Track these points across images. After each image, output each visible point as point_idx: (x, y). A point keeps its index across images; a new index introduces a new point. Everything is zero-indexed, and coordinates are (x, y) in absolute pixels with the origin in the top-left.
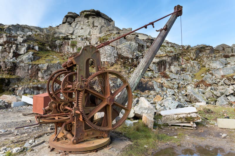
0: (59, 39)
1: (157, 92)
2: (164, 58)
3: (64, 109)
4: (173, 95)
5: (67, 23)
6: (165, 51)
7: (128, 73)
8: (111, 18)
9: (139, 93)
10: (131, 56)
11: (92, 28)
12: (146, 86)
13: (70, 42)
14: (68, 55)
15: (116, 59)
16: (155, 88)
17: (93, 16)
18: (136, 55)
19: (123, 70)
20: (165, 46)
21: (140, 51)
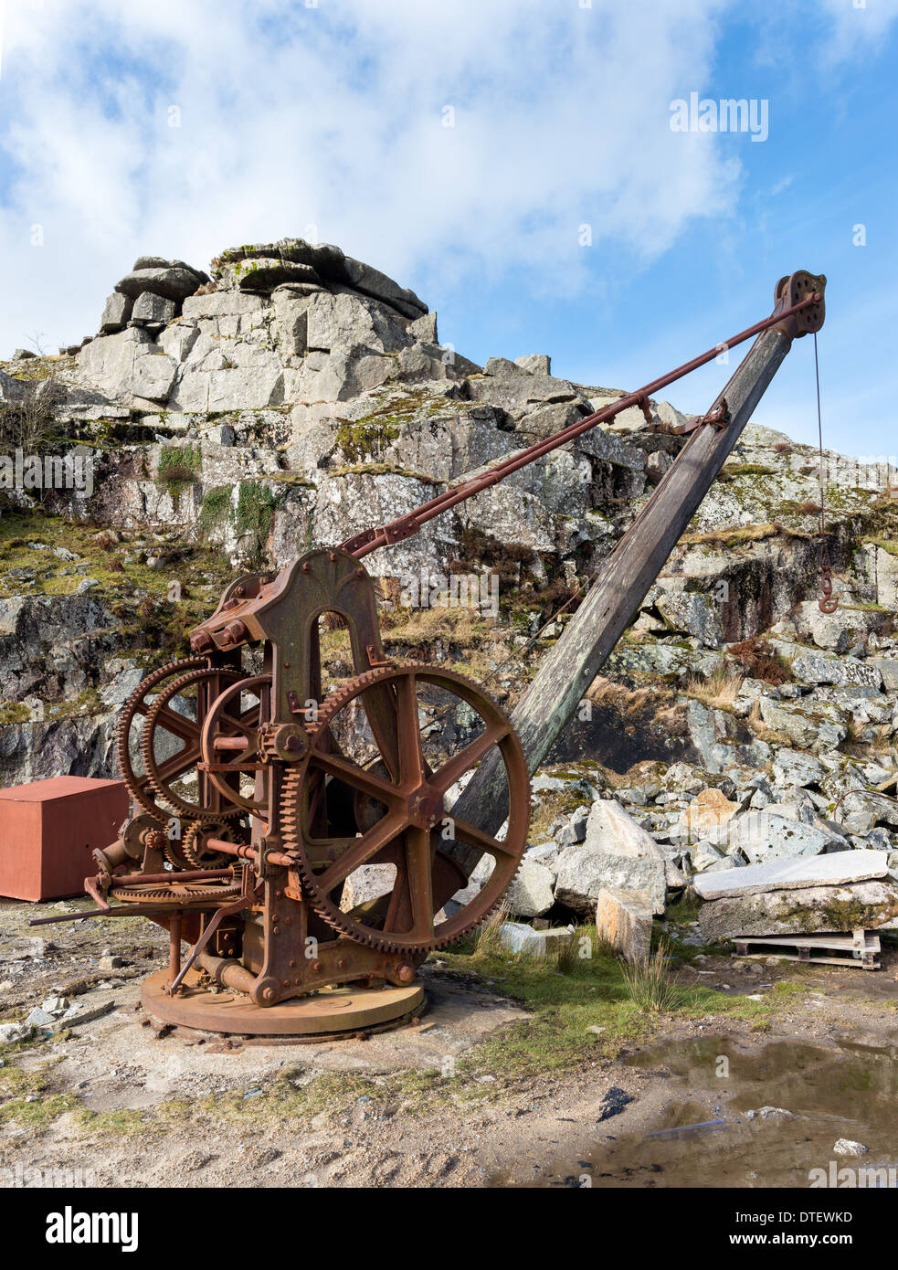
0: (84, 437)
1: (712, 770)
2: (759, 552)
3: (202, 853)
4: (814, 787)
5: (131, 332)
6: (767, 505)
7: (529, 652)
8: (412, 295)
9: (592, 781)
10: (542, 543)
11: (296, 361)
12: (640, 732)
13: (155, 453)
14: (142, 538)
15: (450, 560)
16: (697, 744)
17: (296, 285)
18: (576, 534)
19: (492, 634)
20: (766, 472)
21: (606, 509)
